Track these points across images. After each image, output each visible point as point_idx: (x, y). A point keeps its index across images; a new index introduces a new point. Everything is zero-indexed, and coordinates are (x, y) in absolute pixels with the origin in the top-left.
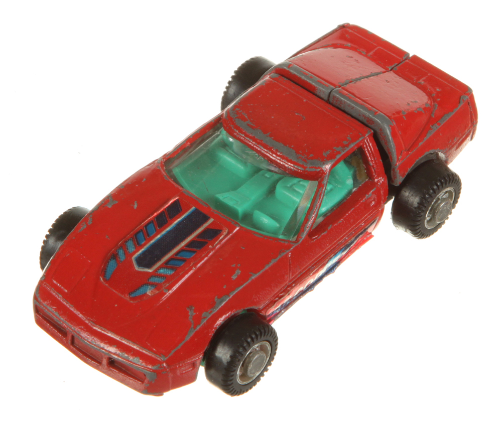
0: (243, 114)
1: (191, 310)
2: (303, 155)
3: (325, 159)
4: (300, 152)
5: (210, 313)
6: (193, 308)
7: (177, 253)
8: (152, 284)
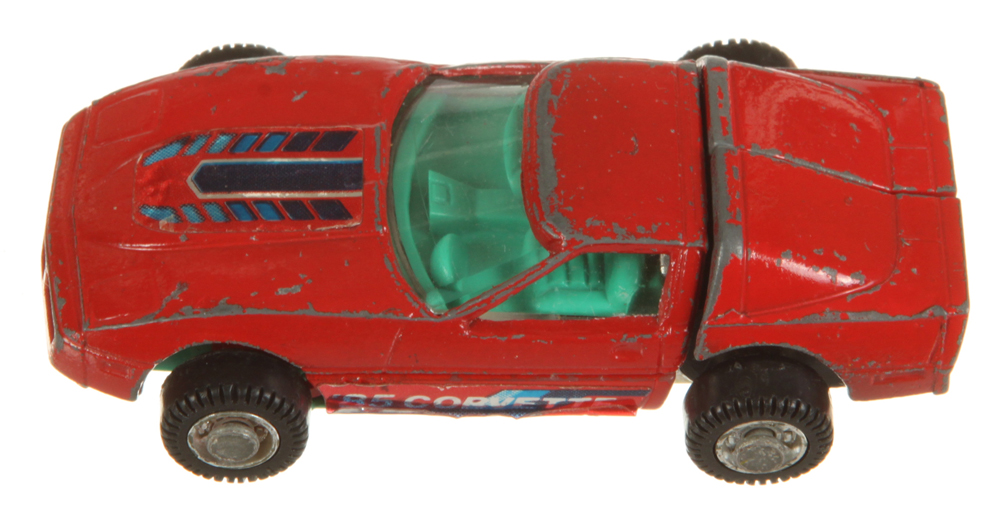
0: (565, 82)
1: (180, 289)
2: (560, 199)
3: (580, 229)
4: (562, 192)
5: (195, 313)
6: (185, 289)
7: (258, 201)
8: (179, 215)
